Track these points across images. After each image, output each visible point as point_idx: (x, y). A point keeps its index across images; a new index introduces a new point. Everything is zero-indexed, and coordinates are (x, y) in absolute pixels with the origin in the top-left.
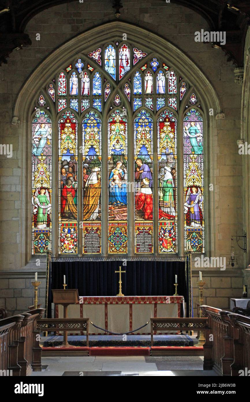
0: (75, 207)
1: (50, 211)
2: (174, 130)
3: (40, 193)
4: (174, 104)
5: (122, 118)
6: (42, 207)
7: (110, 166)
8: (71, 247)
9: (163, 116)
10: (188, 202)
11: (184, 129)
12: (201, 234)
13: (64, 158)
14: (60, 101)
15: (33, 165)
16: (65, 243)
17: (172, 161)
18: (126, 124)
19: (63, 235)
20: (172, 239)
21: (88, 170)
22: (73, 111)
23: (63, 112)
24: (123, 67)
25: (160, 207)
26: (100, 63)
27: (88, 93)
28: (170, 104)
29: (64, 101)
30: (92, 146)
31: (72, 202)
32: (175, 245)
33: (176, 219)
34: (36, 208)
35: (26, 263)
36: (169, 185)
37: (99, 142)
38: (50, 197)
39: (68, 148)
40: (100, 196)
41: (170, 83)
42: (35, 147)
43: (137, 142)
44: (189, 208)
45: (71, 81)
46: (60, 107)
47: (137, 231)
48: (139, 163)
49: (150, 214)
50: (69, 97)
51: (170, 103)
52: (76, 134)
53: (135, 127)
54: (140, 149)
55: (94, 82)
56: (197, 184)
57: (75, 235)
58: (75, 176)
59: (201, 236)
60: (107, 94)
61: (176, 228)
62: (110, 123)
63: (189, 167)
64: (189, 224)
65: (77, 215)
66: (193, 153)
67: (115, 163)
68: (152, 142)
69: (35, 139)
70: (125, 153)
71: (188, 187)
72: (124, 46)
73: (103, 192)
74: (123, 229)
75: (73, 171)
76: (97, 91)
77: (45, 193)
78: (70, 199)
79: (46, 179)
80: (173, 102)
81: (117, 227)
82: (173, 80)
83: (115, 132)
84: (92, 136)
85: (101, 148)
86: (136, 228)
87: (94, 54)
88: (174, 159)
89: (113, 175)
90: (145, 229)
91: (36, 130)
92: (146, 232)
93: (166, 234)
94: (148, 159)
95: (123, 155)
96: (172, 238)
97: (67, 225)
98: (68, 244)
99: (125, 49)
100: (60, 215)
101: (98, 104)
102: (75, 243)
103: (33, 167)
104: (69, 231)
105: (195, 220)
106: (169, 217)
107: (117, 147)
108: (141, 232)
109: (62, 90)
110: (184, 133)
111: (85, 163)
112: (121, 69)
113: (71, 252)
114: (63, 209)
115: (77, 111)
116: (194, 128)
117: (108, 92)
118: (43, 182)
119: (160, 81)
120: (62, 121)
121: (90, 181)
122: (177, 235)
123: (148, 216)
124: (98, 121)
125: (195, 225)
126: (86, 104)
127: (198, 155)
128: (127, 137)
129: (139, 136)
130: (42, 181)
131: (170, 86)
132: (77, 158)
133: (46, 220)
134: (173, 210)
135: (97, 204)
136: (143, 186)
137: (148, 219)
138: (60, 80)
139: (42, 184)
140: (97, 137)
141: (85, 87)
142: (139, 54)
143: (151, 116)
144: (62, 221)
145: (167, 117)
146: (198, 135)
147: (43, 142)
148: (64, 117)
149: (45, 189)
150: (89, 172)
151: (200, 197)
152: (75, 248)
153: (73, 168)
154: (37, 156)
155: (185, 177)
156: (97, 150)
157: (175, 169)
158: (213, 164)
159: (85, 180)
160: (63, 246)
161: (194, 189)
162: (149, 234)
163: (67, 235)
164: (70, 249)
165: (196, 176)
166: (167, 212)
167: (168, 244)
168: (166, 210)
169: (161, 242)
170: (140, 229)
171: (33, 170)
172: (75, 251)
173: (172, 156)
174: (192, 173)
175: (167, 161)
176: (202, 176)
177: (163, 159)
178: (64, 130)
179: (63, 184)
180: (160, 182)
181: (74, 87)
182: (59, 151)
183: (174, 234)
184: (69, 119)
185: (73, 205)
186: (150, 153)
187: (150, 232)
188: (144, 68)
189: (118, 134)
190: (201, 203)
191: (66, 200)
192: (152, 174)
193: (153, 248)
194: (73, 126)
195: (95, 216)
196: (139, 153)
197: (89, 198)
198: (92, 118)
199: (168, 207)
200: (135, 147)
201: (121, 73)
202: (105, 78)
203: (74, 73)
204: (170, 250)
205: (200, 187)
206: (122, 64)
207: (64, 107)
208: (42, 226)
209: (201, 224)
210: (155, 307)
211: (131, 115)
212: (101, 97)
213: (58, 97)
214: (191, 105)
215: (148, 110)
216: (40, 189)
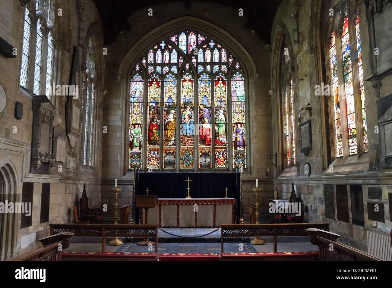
0: (158, 137)
1: (141, 139)
2: (225, 86)
3: (135, 127)
4: (225, 69)
5: (190, 78)
6: (136, 137)
7: (182, 110)
8: (156, 163)
9: (218, 76)
10: (235, 133)
11: (232, 85)
12: (244, 155)
13: (151, 104)
14: (150, 67)
16: (151, 161)
17: (224, 106)
18: (193, 82)
19: (150, 155)
20: (224, 159)
21: (167, 112)
22: (158, 74)
23: (152, 74)
24: (191, 46)
25: (216, 137)
26: (176, 43)
27: (168, 62)
28: (222, 69)
29: (152, 67)
30: (170, 96)
31: (156, 133)
32: (226, 162)
34: (132, 137)
35: (124, 174)
36: (222, 122)
37: (175, 94)
38: (141, 130)
39: (154, 98)
40: (175, 130)
41: (222, 56)
42: (132, 97)
43: (200, 93)
44: (236, 138)
45: (157, 55)
46: (149, 71)
47: (200, 153)
48: (202, 107)
49: (209, 142)
50: (155, 65)
51: (222, 68)
53: (199, 83)
54: (202, 98)
55: (172, 55)
56: (241, 121)
57: (158, 155)
58: (158, 116)
59: (244, 157)
60: (180, 63)
61: (227, 151)
62: (182, 81)
63: (236, 110)
64: (236, 148)
65: (159, 142)
66: (238, 101)
67: (186, 108)
69: (132, 92)
70: (193, 100)
71: (235, 124)
72: (192, 34)
74: (191, 152)
75: (157, 113)
76: (174, 61)
77: (138, 127)
78: (155, 131)
79: (139, 118)
80: (224, 68)
81: (187, 150)
82: (224, 54)
83: (185, 87)
84: (170, 90)
85: (176, 97)
86: (200, 151)
87: (172, 38)
88: (225, 104)
89: (184, 115)
90: (206, 152)
91: (133, 86)
92: (206, 154)
93: (220, 155)
94: (208, 105)
95: (191, 102)
96: (224, 158)
97: (153, 149)
98: (153, 161)
99: (192, 35)
100: (148, 142)
101: (174, 69)
102: (158, 161)
103: (131, 110)
104: (154, 153)
105: (240, 146)
106: (223, 143)
108: (203, 154)
109: (151, 60)
110: (232, 88)
111: (165, 107)
112: (190, 47)
113: (155, 167)
115: (161, 73)
117: (181, 62)
118: (137, 120)
119: (216, 55)
120: (150, 80)
121: (168, 119)
122: (227, 156)
123: (208, 143)
124: (175, 80)
125: (240, 149)
126: (166, 69)
127: (241, 102)
128: (193, 90)
129: (202, 90)
130: (136, 119)
131: (222, 58)
133: (139, 146)
134: (225, 139)
135: (173, 135)
136: (204, 122)
137: (208, 145)
138: (150, 54)
139: (136, 121)
140: (174, 90)
141: (166, 59)
142: (202, 38)
143: (210, 77)
144: (149, 146)
145: (220, 77)
146: (241, 89)
148: (152, 77)
149: (138, 124)
150: (168, 113)
151: (243, 130)
152: (158, 165)
153: (157, 110)
154: (133, 103)
155: (233, 117)
157: (226, 111)
158: (252, 108)
159: (165, 119)
160: (150, 163)
161: (239, 125)
162: (209, 155)
163: (153, 156)
164: (154, 165)
165: (240, 116)
166: (221, 140)
167: (222, 162)
168: (220, 139)
169: (217, 161)
170: (202, 152)
171: (130, 112)
172: (158, 167)
173: (224, 103)
174: (238, 114)
175: (220, 106)
176: (245, 116)
177: (218, 105)
178: (151, 86)
179: (151, 121)
180: (216, 120)
181: (159, 58)
183: (225, 155)
184: (155, 79)
185: (157, 135)
186: (209, 101)
187: (210, 154)
188: (205, 46)
189: (188, 88)
190: (244, 134)
191: (152, 132)
192: (210, 114)
193: (211, 165)
195: (171, 143)
196: (202, 101)
197: (168, 131)
198: (170, 78)
199: (222, 137)
201: (189, 49)
202: (180, 53)
203: (159, 50)
204: (223, 166)
205: (243, 124)
206: (191, 44)
207: (152, 71)
208: (136, 150)
209: (244, 148)
210: (215, 207)
211: (196, 76)
212: (177, 64)
213: (148, 65)
214: (236, 70)
215: (208, 73)
216: (134, 125)
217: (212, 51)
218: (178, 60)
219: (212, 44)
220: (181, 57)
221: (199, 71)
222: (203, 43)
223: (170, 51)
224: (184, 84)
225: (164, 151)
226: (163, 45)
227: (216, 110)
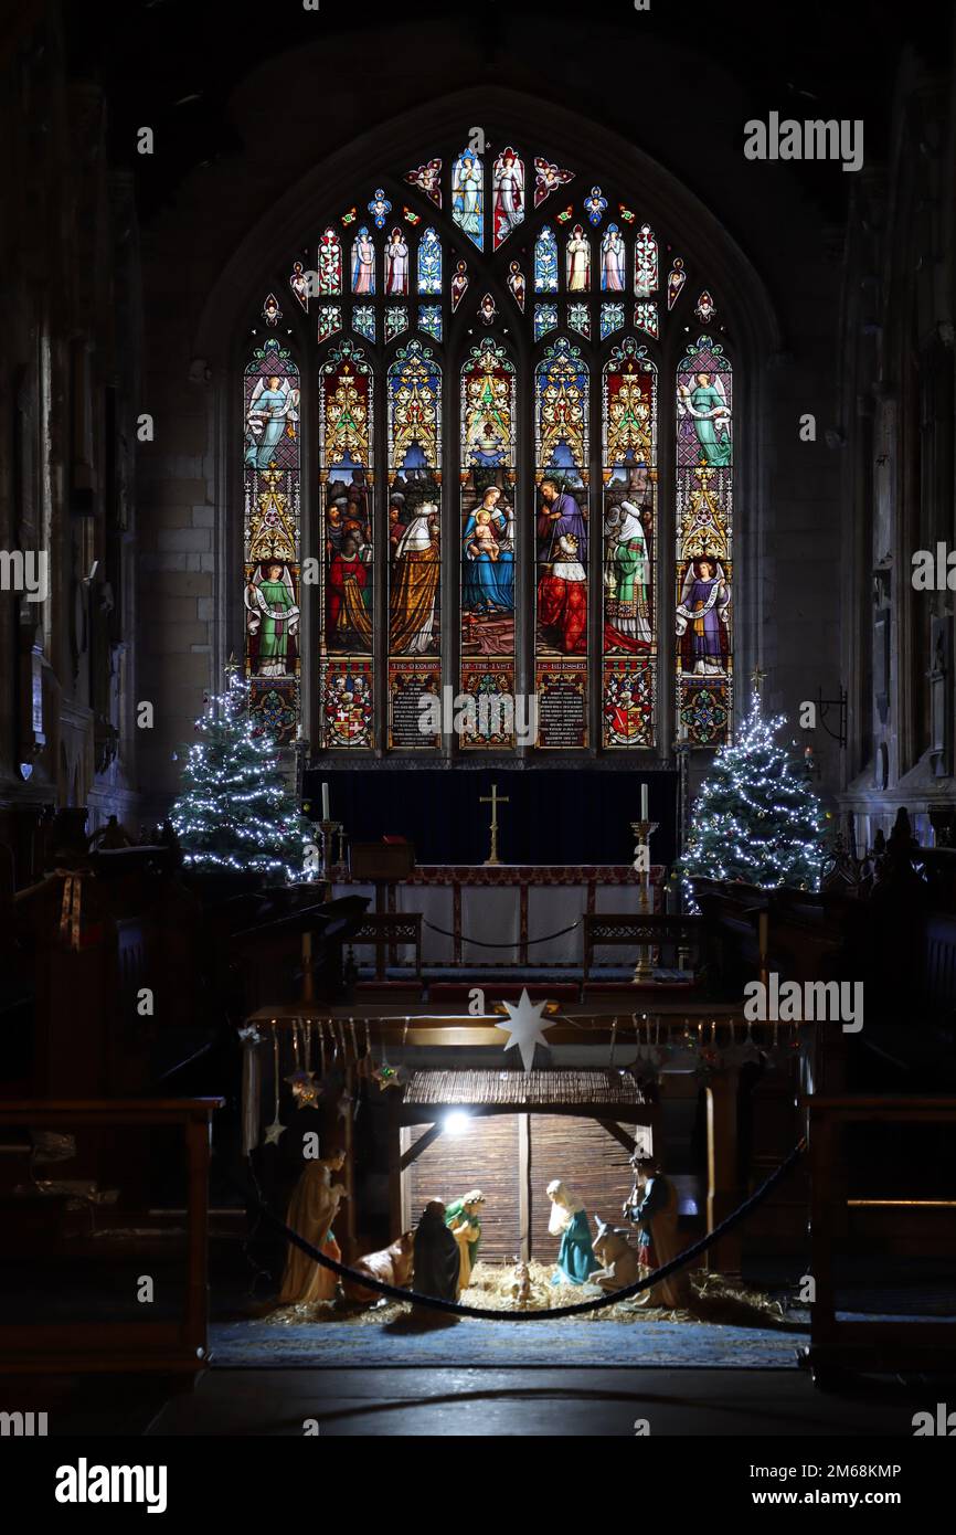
0: (367, 616)
1: (295, 627)
2: (650, 397)
3: (267, 576)
4: (650, 322)
5: (500, 362)
6: (274, 615)
7: (465, 501)
8: (356, 728)
9: (620, 355)
10: (688, 602)
11: (678, 393)
12: (723, 693)
13: (335, 477)
14: (325, 311)
15: (248, 496)
16: (338, 719)
17: (643, 486)
18: (513, 380)
19: (331, 694)
20: (640, 709)
21: (403, 510)
22: (359, 341)
23: (335, 341)
24: (505, 214)
25: (607, 617)
26: (438, 200)
27: (405, 286)
28: (639, 322)
29: (335, 311)
30: (415, 441)
31: (358, 602)
32: (648, 724)
33: (654, 650)
34: (255, 617)
36: (635, 555)
37: (435, 431)
38: (295, 587)
39: (347, 448)
40: (438, 586)
41: (640, 261)
42: (253, 442)
43: (543, 431)
44: (691, 622)
45: (353, 254)
46: (322, 330)
47: (542, 685)
48: (549, 490)
49: (580, 637)
50: (348, 300)
51: (638, 318)
52: (371, 406)
53: (539, 387)
54: (552, 452)
55: (420, 256)
56: (714, 551)
57: (367, 694)
58: (366, 526)
59: (722, 700)
60: (457, 292)
61: (654, 676)
62: (465, 374)
63: (691, 503)
64: (688, 667)
65: (371, 640)
66: (704, 463)
67: (481, 494)
68: (586, 431)
69: (251, 422)
70: (510, 461)
71: (688, 562)
72: (509, 155)
73: (445, 576)
74: (503, 679)
75: (362, 515)
76: (430, 283)
77: (282, 574)
78: (353, 595)
79: (284, 536)
80: (647, 314)
81: (486, 674)
82: (647, 253)
83: (480, 402)
84: (415, 413)
85: (439, 447)
86: (539, 676)
87: (422, 176)
88: (649, 479)
89: (476, 525)
90: (566, 681)
91: (255, 396)
92: (567, 689)
93: (623, 695)
94: (576, 481)
95: (504, 468)
96: (641, 705)
97: (343, 666)
98: (347, 719)
99: (510, 161)
101: (431, 321)
102: (367, 719)
103: (248, 502)
104: (350, 685)
105: (705, 656)
106: (634, 645)
107: (488, 444)
108: (552, 689)
110: (680, 406)
111: (394, 490)
112: (500, 218)
113: (355, 742)
114: (331, 621)
115: (373, 340)
116: (708, 390)
117: (459, 286)
118: (276, 544)
119: (612, 256)
120: (329, 369)
121: (408, 543)
122: (654, 699)
123: (574, 642)
124: (434, 370)
125: (707, 669)
126: (397, 320)
127: (718, 468)
128: (514, 418)
129: (550, 414)
130: (273, 542)
131: (638, 270)
132: (371, 476)
133: (285, 653)
134: (644, 625)
135: (429, 609)
136: (559, 556)
137: (574, 652)
138: (324, 249)
139: (272, 549)
140: (429, 417)
141: (395, 272)
142: (551, 176)
143: (583, 356)
144: (328, 655)
145: (630, 357)
146: (718, 410)
147: (275, 430)
148: (336, 356)
149: (281, 563)
150: (408, 516)
151: (722, 590)
152: (368, 733)
153: (361, 503)
154: (258, 469)
155: (679, 531)
156: (429, 453)
157: (651, 509)
159: (395, 539)
160: (333, 726)
161: (705, 568)
162: (576, 693)
163: (345, 696)
164: (352, 734)
165: (710, 529)
166: (629, 631)
167: (630, 724)
168: (625, 626)
169: (610, 717)
170: (551, 681)
171: (247, 510)
172: (368, 741)
173: (644, 472)
174: (700, 522)
175: (627, 485)
176: (729, 531)
177: (617, 481)
178: (334, 395)
179: (333, 549)
180: (607, 546)
181: (364, 269)
182: (322, 454)
183: (645, 693)
184: (350, 365)
185: (361, 609)
186: (579, 464)
187: (580, 687)
188: (564, 216)
189: (489, 408)
190: (725, 605)
191: (342, 597)
192: (585, 522)
193: (587, 735)
194: (361, 385)
195: (422, 640)
196: (549, 463)
197: (406, 592)
198: (416, 361)
199: (632, 618)
200: (538, 446)
201: (497, 230)
202: (455, 244)
203: (364, 231)
204: (635, 740)
205: (722, 562)
206: (502, 205)
207: (334, 328)
208: (273, 671)
209: (725, 666)
210: (591, 893)
211: (526, 358)
214: (700, 326)
215: (575, 339)
216: (266, 565)
218: (446, 282)
219: (595, 206)
221: (539, 333)
222: (560, 198)
224: (475, 387)
225: (391, 675)
227: (610, 505)
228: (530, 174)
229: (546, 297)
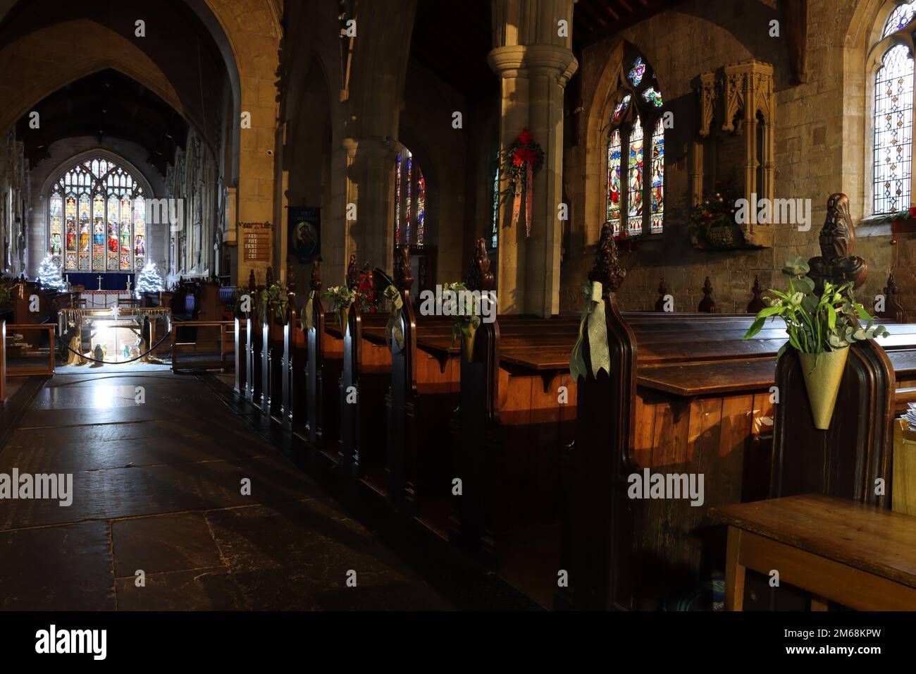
0: (75, 244)
1: (61, 246)
2: (130, 206)
3: (55, 236)
4: (130, 193)
5: (101, 199)
6: (57, 244)
7: (94, 224)
8: (73, 265)
9: (124, 198)
10: (137, 243)
11: (135, 205)
13: (68, 219)
14: (67, 188)
15: (51, 221)
16: (69, 263)
18: (104, 202)
19: (68, 259)
22: (74, 193)
23: (69, 193)
25: (122, 246)
26: (89, 168)
27: (83, 184)
29: (69, 188)
30: (85, 212)
31: (73, 242)
32: (129, 265)
34: (53, 244)
36: (127, 234)
37: (88, 211)
38: (61, 239)
39: (71, 213)
40: (89, 239)
42: (53, 211)
43: (109, 211)
44: (137, 247)
45: (73, 177)
46: (66, 191)
47: (109, 258)
48: (110, 222)
49: (116, 249)
50: (72, 186)
52: (76, 205)
53: (109, 203)
54: (111, 215)
55: (86, 178)
57: (75, 259)
58: (75, 228)
62: (94, 200)
63: (137, 225)
64: (137, 255)
65: (76, 249)
67: (97, 222)
68: (118, 212)
69: (52, 208)
70: (103, 216)
74: (101, 257)
75: (74, 225)
76: (88, 183)
77: (58, 236)
78: (72, 240)
80: (129, 191)
82: (129, 180)
83: (97, 206)
84: (85, 207)
85: (89, 213)
87: (86, 164)
91: (53, 203)
92: (114, 258)
93: (124, 260)
96: (128, 262)
98: (71, 263)
99: (104, 162)
101: (88, 190)
102: (75, 264)
104: (71, 257)
105: (140, 252)
106: (126, 251)
108: (111, 258)
109: (68, 182)
111: (80, 221)
112: (101, 172)
114: (68, 245)
115: (76, 193)
117: (94, 184)
119: (123, 180)
120: (68, 199)
121: (83, 231)
122: (130, 261)
124: (88, 199)
125: (140, 256)
126: (81, 190)
127: (142, 219)
128: (104, 208)
129: (111, 208)
131: (128, 183)
133: (59, 251)
134: (128, 247)
135: (87, 243)
136: (112, 234)
137: (115, 252)
138: (67, 176)
140: (87, 208)
141: (81, 181)
142: (111, 165)
143: (117, 198)
145: (126, 199)
147: (57, 209)
148: (69, 196)
149: (58, 234)
150: (83, 226)
151: (143, 241)
153: (74, 223)
154: (53, 216)
157: (130, 226)
159: (80, 230)
160: (68, 265)
161: (140, 237)
163: (70, 259)
166: (126, 248)
167: (126, 265)
168: (124, 247)
169: (122, 264)
171: (51, 224)
172: (75, 268)
174: (139, 229)
178: (69, 203)
179: (68, 232)
180: (122, 233)
181: (75, 180)
182: (66, 214)
184: (72, 198)
187: (116, 258)
188: (114, 173)
189: (99, 206)
190: (144, 244)
191: (70, 240)
192: (117, 228)
193: (118, 267)
194: (74, 201)
195: (85, 249)
197: (83, 240)
198: (85, 198)
199: (126, 246)
200: (108, 214)
201: (101, 175)
202: (93, 177)
203: (75, 173)
204: (127, 268)
206: (102, 170)
207: (69, 191)
209: (144, 255)
210: (119, 295)
211: (106, 197)
212: (90, 187)
213: (66, 186)
214: (139, 194)
215: (116, 195)
216: (55, 234)
217: (120, 176)
218: (91, 183)
219: (120, 171)
220: (94, 181)
221: (109, 194)
222: (113, 170)
223: (84, 175)
224: (97, 203)
226: (78, 169)
228: (108, 165)
229: (110, 187)
